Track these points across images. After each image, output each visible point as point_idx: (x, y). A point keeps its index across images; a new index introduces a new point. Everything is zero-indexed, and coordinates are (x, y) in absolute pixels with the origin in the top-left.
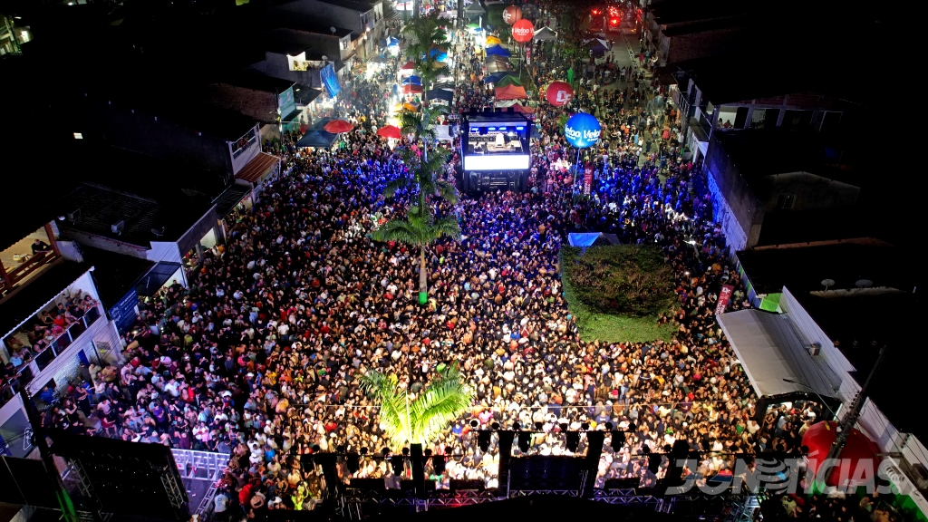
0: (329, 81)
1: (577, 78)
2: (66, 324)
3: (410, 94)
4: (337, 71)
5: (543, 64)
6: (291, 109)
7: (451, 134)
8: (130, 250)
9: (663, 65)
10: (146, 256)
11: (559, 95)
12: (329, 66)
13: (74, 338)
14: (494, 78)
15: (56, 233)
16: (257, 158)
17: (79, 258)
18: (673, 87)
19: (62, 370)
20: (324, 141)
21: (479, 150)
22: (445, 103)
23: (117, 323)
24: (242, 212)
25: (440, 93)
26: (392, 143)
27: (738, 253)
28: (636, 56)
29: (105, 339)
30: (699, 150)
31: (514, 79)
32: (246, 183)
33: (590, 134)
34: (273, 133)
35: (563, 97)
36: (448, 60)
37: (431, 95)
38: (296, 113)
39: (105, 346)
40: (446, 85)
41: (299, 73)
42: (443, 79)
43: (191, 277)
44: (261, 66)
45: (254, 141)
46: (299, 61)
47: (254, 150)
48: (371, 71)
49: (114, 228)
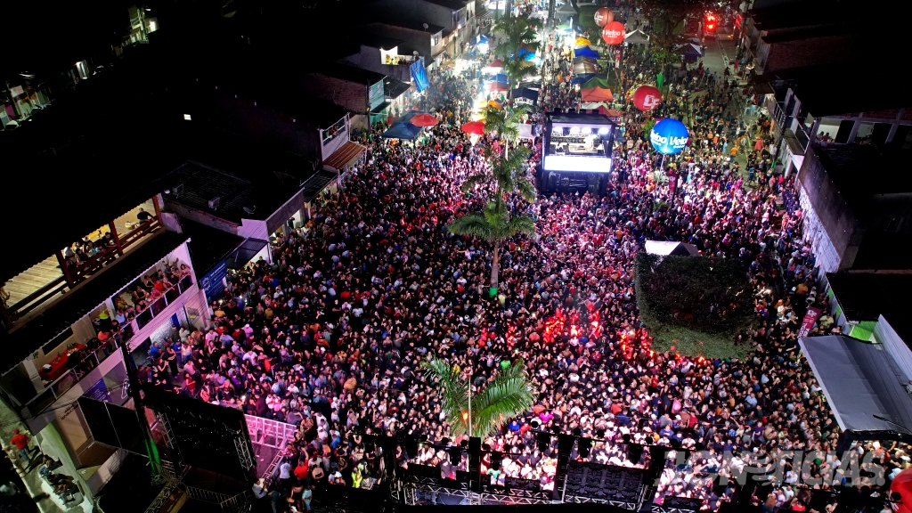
0: (418, 76)
1: (666, 84)
2: (164, 289)
3: (496, 92)
4: (427, 65)
5: (633, 67)
6: (381, 101)
7: (533, 133)
8: (223, 224)
9: (760, 72)
10: (236, 231)
11: (647, 99)
12: (419, 61)
13: (169, 303)
14: (581, 80)
15: (161, 206)
16: (345, 146)
17: (179, 230)
18: (769, 96)
19: (157, 331)
20: (409, 133)
21: (560, 150)
22: (529, 102)
23: (206, 292)
24: (327, 196)
25: (526, 92)
26: (474, 138)
27: (828, 275)
28: (731, 63)
29: (196, 306)
30: (792, 163)
31: (601, 81)
32: (334, 169)
33: (676, 141)
34: (361, 124)
35: (650, 102)
36: (536, 59)
37: (516, 94)
38: (385, 105)
39: (195, 313)
40: (532, 84)
41: (391, 66)
42: (529, 79)
43: (276, 256)
44: (355, 59)
45: (344, 129)
46: (390, 56)
47: (343, 139)
48: (459, 67)
49: (211, 204)
